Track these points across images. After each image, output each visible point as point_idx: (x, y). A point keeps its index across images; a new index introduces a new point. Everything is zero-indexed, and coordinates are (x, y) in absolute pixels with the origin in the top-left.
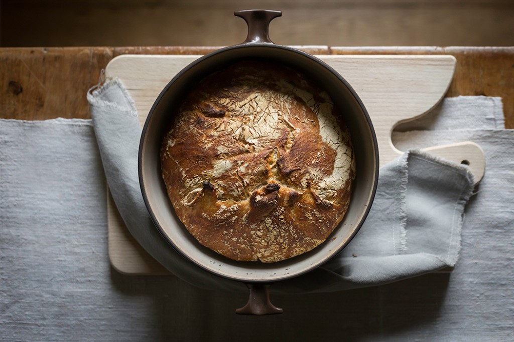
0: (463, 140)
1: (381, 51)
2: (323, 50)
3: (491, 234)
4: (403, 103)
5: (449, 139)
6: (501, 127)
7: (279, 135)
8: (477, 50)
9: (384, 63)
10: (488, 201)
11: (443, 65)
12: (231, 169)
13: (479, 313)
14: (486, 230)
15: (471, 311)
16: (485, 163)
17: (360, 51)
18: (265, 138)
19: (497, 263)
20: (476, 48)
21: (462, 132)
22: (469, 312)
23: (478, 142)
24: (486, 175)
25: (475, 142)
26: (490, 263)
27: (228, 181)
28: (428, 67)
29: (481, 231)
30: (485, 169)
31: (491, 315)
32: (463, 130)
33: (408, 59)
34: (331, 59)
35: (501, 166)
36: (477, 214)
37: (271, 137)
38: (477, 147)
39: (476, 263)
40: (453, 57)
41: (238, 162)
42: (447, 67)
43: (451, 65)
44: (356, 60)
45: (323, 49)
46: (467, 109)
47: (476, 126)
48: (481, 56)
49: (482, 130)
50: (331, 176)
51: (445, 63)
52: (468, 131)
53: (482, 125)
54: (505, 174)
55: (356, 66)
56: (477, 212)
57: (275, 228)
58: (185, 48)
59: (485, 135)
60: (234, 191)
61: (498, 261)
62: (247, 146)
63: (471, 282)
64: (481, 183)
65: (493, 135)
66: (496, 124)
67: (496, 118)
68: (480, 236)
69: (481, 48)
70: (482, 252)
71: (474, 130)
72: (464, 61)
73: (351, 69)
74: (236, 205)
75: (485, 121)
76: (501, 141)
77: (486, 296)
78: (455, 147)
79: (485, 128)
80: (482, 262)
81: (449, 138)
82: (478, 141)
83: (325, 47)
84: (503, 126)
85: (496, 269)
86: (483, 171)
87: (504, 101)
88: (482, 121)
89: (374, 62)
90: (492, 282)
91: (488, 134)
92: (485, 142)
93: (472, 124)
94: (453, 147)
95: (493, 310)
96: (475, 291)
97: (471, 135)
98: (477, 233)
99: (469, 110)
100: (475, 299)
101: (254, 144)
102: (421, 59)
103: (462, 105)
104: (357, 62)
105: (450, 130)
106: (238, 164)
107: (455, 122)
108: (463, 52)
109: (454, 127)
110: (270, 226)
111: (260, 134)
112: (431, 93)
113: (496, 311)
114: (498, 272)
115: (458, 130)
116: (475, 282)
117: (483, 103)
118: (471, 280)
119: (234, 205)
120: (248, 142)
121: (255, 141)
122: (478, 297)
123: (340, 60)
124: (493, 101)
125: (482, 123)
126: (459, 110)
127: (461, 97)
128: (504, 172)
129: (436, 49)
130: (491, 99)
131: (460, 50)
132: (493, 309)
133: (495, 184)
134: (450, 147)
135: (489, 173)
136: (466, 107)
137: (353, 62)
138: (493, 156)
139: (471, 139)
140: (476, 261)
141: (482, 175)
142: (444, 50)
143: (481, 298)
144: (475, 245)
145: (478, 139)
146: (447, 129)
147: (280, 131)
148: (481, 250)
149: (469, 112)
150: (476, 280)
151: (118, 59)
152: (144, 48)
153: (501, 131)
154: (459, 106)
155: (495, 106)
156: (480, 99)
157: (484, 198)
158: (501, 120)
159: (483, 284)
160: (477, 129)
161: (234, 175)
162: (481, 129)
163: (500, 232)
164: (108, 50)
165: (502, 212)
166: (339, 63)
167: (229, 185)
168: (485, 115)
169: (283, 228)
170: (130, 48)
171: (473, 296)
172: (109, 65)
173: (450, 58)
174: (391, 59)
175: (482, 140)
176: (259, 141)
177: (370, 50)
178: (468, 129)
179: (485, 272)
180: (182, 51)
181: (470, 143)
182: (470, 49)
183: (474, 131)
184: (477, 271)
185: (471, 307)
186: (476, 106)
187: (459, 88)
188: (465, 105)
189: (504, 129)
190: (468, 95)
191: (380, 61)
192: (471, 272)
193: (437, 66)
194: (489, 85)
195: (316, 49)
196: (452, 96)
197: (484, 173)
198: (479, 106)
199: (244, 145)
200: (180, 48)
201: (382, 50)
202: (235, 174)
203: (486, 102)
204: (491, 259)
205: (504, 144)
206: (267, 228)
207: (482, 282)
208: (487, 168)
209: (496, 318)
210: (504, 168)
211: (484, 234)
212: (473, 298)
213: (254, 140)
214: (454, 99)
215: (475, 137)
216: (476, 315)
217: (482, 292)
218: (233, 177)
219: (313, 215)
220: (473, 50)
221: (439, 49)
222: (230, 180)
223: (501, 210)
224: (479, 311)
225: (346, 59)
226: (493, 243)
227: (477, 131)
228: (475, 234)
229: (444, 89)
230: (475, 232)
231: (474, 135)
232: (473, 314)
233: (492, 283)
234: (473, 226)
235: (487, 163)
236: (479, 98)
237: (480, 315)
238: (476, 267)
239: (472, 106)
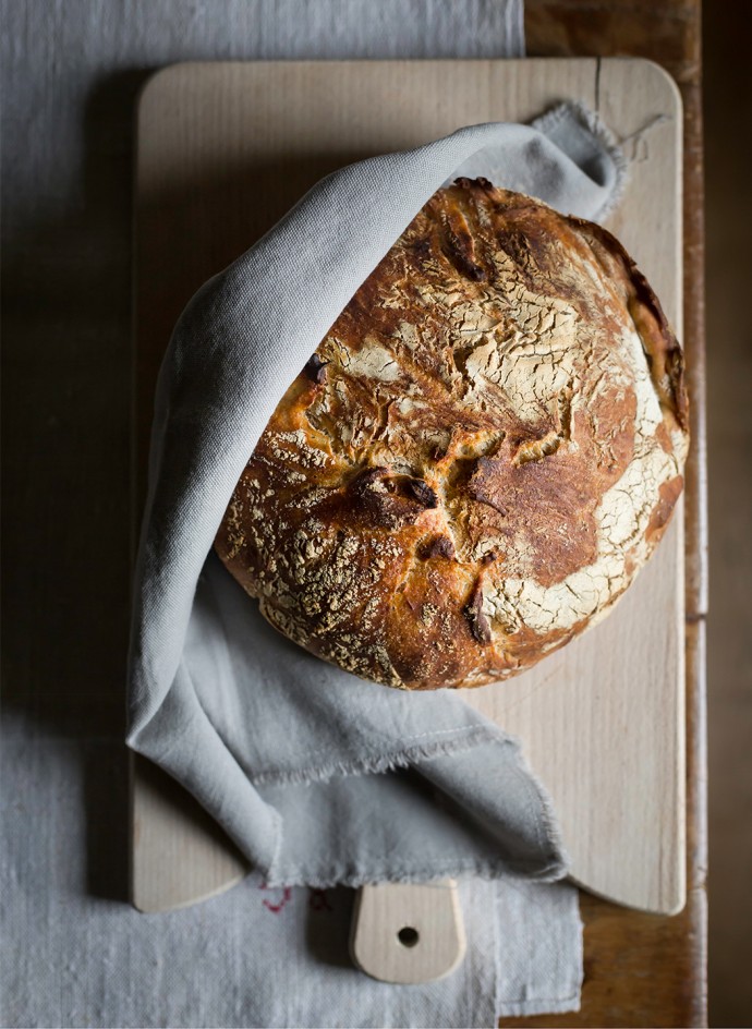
0: (470, 932)
1: (695, 742)
2: (697, 601)
3: (230, 995)
4: (564, 793)
5: (472, 900)
6: (502, 1010)
7: (533, 417)
8: (698, 964)
9: (666, 748)
10: (315, 989)
11: (660, 886)
12: (387, 385)
13: (26, 972)
14: (239, 985)
15: (33, 951)
16: (410, 984)
17: (696, 694)
18: (502, 396)
19: (156, 1003)
20: (704, 960)
21: (491, 929)
22: (28, 947)
23: (464, 966)
24: (380, 985)
25: (465, 960)
26: (156, 993)
27: (358, 400)
28: (657, 850)
29: (238, 973)
30: (395, 983)
31: (20, 994)
32: (497, 930)
33: (675, 803)
34: (675, 619)
35: (405, 1010)
36: (280, 966)
37: (515, 405)
38: (451, 964)
39: (155, 964)
40: (680, 907)
41: (412, 386)
42: (656, 893)
43: (660, 903)
44: (672, 683)
45: (699, 601)
46: (549, 941)
47: (507, 963)
48: (684, 973)
49: (495, 977)
50: (542, 589)
51: (666, 890)
52: (493, 943)
53: (509, 976)
54: (382, 1016)
55: (656, 682)
56: (285, 966)
57: (348, 572)
58: (700, 260)
59: (483, 983)
60: (350, 429)
61: (160, 1005)
62: (457, 375)
63: (106, 953)
64: (361, 976)
65: (483, 997)
66: (512, 1002)
67: (525, 1004)
68: (223, 973)
69: (703, 972)
70: (183, 977)
71: (497, 958)
72: (670, 935)
73: (650, 670)
74: (327, 456)
75: (519, 984)
76: (467, 1011)
77: (69, 988)
78: (453, 915)
79: (501, 982)
80: (159, 976)
81: (477, 900)
82: (469, 966)
83: (703, 606)
84: (506, 1013)
85: (140, 1001)
86: (391, 978)
87: (569, 1017)
88: (518, 977)
89: (666, 725)
90: (107, 997)
91: (485, 990)
92: (466, 983)
93: (511, 953)
94: (452, 907)
95: (33, 997)
96: (84, 962)
97: (483, 950)
98: (233, 966)
99: (547, 946)
100: (62, 961)
101: (473, 384)
102: (675, 835)
103: (560, 929)
104: (667, 685)
105: (496, 901)
106: (408, 388)
107: (516, 913)
108: (694, 930)
109: (504, 912)
110: (343, 558)
111: (502, 382)
112: (590, 858)
113: (31, 1003)
114: (132, 1006)
115: (496, 921)
116: (106, 961)
117: (564, 979)
118: (113, 951)
119: (322, 453)
120: (467, 371)
121: (481, 384)
122: (68, 968)
123: (673, 641)
124: (570, 999)
125: (514, 975)
126: (548, 924)
127: (579, 927)
128: (388, 1014)
129: (700, 868)
130: (575, 995)
131: (698, 924)
132: (35, 998)
133: (358, 1001)
134: (451, 901)
135: (387, 992)
136: (554, 938)
137: (666, 676)
138: (431, 998)
139: (473, 952)
140: (160, 962)
141: (381, 976)
142: (698, 887)
143: (65, 974)
144: (201, 961)
145: (474, 967)
146: (499, 895)
147: (542, 412)
148: (188, 976)
149: (543, 946)
150: (111, 965)
151: (671, 90)
152: (700, 157)
153: (493, 1010)
154: (557, 923)
155: (557, 1001)
156: (573, 970)
157: (323, 982)
158: (522, 1009)
159: (102, 979)
160: (499, 965)
161: (381, 399)
162: (499, 974)
163: (234, 1010)
164: (693, 70)
165: (286, 1012)
166: (665, 641)
167: (353, 406)
168: (533, 984)
169: (363, 587)
170: (698, 125)
171: (71, 956)
172: (657, 67)
173: (678, 901)
174: (675, 763)
175: (470, 975)
176: (488, 389)
177: (698, 716)
178: (499, 944)
179: (133, 986)
180: (692, 250)
181: (463, 947)
182: (699, 947)
183: (493, 958)
184: (135, 966)
185: (43, 951)
186: (557, 962)
187: (604, 922)
188: (559, 935)
189: (497, 1015)
190: (586, 943)
191: (671, 738)
192: (133, 951)
193: (657, 871)
194: (610, 991)
195: (700, 584)
196: (582, 906)
197: (384, 982)
198: (556, 968)
199: (454, 369)
200: (701, 247)
201: (698, 746)
202: (383, 399)
203: (568, 986)
204: (164, 996)
205: (461, 1015)
206: (335, 556)
207: (108, 977)
208: (398, 988)
209: (12, 1003)
210: (398, 1015)
211: (230, 982)
212: (65, 957)
213: (482, 379)
214: (575, 912)
215: (477, 960)
216: (21, 963)
217: (80, 978)
218: (374, 401)
219: (440, 621)
220: (699, 955)
221: (701, 877)
222: (362, 400)
223: (291, 1010)
224: (31, 971)
225: (676, 656)
226: (206, 998)
227: (493, 965)
228: (230, 962)
229: (599, 886)
230: (234, 962)
231: (482, 957)
232: (23, 957)
233: (102, 996)
234: (250, 955)
235: (411, 989)
236: (576, 969)
237: (22, 974)
238: (145, 964)
239: (558, 953)
